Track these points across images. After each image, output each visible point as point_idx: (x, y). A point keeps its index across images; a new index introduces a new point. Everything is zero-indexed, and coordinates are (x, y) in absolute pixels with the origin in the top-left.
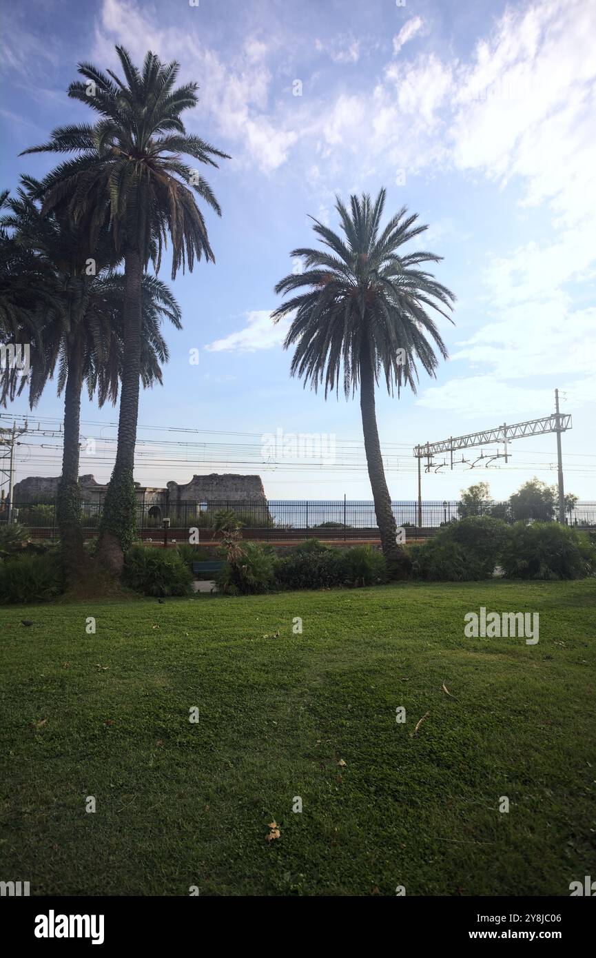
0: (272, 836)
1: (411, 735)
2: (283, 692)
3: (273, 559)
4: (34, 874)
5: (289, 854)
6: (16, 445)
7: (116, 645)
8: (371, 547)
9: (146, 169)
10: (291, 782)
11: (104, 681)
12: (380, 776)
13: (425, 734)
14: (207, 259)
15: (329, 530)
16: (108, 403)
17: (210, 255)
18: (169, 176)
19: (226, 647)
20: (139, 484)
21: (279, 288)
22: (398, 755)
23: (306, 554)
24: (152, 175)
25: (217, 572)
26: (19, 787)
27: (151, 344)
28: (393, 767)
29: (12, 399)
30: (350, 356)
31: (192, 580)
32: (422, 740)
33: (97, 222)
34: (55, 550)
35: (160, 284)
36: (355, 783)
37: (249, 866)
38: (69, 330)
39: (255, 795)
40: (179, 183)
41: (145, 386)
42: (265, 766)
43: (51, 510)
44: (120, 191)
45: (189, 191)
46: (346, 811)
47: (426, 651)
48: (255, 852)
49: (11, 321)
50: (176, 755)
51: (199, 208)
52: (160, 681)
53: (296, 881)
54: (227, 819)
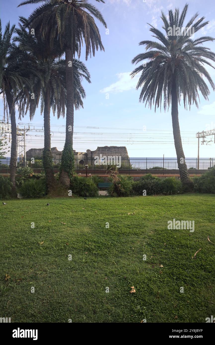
0: (132, 291)
1: (193, 257)
2: (136, 236)
3: (132, 182)
4: (43, 295)
5: (139, 299)
6: (26, 136)
7: (68, 215)
8: (176, 178)
9: (72, 8)
10: (140, 272)
11: (65, 229)
12: (178, 273)
13: (199, 258)
14: (101, 49)
15: (156, 170)
16: (61, 117)
17: (102, 48)
18: (82, 10)
19: (112, 217)
20: (75, 151)
21: (134, 61)
22: (186, 265)
23: (146, 180)
24: (75, 10)
25: (108, 187)
26: (35, 265)
27: (78, 90)
28: (184, 270)
29: (23, 117)
30: (167, 91)
31: (98, 190)
32: (197, 260)
33: (53, 36)
34: (43, 178)
35: (81, 63)
36: (167, 275)
37: (123, 302)
38: (44, 86)
39: (125, 276)
40: (87, 13)
41: (76, 109)
42: (129, 265)
43: (41, 162)
44: (62, 20)
45: (92, 17)
46: (163, 285)
47: (200, 223)
48: (126, 297)
49: (20, 83)
50: (93, 258)
51: (97, 25)
52: (86, 230)
53: (142, 309)
54: (114, 283)
